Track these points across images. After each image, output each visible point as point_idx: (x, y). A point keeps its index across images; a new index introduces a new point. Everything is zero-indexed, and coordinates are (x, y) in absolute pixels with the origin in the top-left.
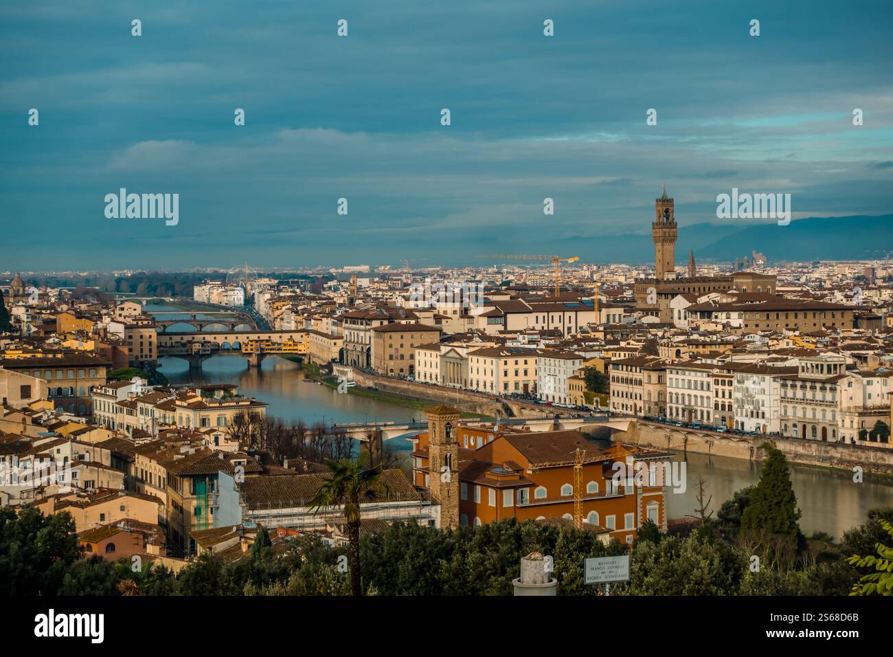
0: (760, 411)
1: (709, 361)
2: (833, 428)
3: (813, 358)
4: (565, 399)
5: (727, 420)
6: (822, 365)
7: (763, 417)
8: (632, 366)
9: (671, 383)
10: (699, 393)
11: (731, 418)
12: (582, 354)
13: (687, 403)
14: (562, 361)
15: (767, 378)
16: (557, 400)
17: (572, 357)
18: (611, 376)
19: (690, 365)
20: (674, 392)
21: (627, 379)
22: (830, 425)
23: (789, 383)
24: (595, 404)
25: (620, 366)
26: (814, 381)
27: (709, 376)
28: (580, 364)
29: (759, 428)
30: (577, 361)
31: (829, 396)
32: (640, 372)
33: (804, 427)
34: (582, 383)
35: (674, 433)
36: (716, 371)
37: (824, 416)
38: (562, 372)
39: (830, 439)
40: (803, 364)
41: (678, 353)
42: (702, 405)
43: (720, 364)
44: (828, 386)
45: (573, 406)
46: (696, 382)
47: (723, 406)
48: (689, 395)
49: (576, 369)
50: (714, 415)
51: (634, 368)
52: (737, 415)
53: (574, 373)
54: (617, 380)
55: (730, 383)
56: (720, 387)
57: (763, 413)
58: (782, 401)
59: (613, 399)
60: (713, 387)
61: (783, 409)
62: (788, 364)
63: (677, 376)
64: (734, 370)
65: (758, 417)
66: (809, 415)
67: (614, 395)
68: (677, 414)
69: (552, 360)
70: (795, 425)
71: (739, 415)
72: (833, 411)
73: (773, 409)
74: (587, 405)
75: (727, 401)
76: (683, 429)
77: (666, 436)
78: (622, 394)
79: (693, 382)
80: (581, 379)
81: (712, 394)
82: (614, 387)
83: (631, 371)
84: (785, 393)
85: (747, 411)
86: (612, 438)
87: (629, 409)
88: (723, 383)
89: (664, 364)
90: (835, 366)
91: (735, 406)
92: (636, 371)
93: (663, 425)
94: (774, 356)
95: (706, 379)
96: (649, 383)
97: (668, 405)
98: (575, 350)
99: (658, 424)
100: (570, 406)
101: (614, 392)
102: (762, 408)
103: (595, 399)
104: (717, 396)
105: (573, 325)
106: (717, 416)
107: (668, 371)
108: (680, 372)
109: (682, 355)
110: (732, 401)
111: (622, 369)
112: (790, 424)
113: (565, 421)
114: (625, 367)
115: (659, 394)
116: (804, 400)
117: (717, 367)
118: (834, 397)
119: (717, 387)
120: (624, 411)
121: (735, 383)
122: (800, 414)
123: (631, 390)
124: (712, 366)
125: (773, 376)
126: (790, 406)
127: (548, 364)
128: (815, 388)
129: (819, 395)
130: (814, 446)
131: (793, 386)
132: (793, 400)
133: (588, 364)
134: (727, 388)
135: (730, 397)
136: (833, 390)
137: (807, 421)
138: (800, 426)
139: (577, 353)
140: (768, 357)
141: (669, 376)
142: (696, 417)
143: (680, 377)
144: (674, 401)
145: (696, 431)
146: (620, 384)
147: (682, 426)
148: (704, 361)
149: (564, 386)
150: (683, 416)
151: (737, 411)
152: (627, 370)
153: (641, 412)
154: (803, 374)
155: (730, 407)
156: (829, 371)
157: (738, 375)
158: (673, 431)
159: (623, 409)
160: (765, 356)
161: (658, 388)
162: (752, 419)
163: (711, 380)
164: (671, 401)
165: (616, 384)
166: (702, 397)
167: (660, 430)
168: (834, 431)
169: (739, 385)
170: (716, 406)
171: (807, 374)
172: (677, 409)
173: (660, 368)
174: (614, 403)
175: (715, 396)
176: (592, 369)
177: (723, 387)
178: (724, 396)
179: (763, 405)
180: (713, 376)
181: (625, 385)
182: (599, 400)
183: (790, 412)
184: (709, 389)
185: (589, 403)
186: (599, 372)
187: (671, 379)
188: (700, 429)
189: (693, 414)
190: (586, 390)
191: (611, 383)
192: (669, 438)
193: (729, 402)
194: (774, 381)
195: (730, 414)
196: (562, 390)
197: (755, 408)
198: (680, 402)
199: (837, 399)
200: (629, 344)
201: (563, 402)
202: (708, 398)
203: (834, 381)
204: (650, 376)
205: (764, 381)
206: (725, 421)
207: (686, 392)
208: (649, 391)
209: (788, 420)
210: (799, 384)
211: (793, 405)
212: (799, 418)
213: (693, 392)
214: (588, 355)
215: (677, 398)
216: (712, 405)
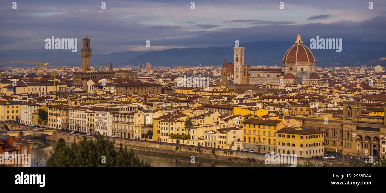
0: (105, 127)
1: (86, 106)
2: (132, 133)
3: (125, 105)
4: (31, 122)
5: (92, 130)
6: (128, 108)
7: (106, 129)
8: (56, 109)
9: (71, 115)
10: (82, 119)
11: (94, 130)
12: (38, 103)
13: (77, 124)
14: (30, 106)
15: (108, 113)
16: (28, 123)
17: (34, 105)
18: (48, 113)
19: (78, 108)
20: (72, 119)
21: (54, 114)
22: (131, 132)
23: (116, 115)
24: (42, 124)
25: (52, 109)
26: (125, 114)
27: (85, 112)
28: (37, 108)
29: (104, 133)
30: (36, 107)
31: (131, 120)
32: (59, 111)
33: (122, 133)
34: (37, 116)
35: (70, 136)
36: (88, 110)
37: (129, 128)
38: (30, 111)
39: (131, 138)
40: (121, 108)
41: (76, 103)
42: (83, 125)
43: (90, 107)
44: (130, 116)
45: (33, 125)
46: (80, 115)
47: (91, 125)
48: (78, 120)
49: (35, 110)
50: (87, 129)
51: (57, 109)
52: (96, 128)
53: (34, 111)
54: (51, 114)
55: (94, 115)
56: (90, 117)
57: (106, 128)
58: (113, 122)
59: (49, 122)
60: (87, 117)
61: (113, 125)
62: (118, 107)
63: (73, 113)
64: (95, 110)
65: (104, 129)
66: (123, 128)
67: (49, 121)
68: (73, 128)
69: (26, 106)
70: (118, 132)
71: (97, 128)
72: (132, 126)
73: (110, 126)
74: (39, 125)
75: (92, 122)
76: (74, 134)
77: (67, 137)
78: (53, 120)
79: (79, 115)
80: (37, 114)
81: (86, 120)
82: (50, 117)
83: (56, 110)
84: (114, 119)
85: (100, 127)
86: (46, 138)
87: (55, 126)
88: (91, 115)
89: (69, 107)
90: (134, 108)
91: (95, 125)
92: (58, 111)
93: (66, 133)
94: (113, 104)
95: (84, 113)
96: (63, 115)
97: (70, 124)
98: (36, 102)
99: (64, 132)
100: (32, 126)
101: (49, 119)
102: (106, 126)
103: (42, 122)
104: (88, 121)
105: (45, 92)
106: (88, 129)
107: (70, 110)
108: (74, 111)
109: (77, 104)
110: (94, 122)
111: (53, 110)
112: (116, 132)
113: (25, 131)
114: (54, 109)
115: (67, 120)
116: (121, 122)
117: (89, 109)
118: (132, 121)
119: (88, 117)
120: (53, 127)
121: (95, 115)
122: (120, 128)
123: (56, 119)
124: (87, 108)
125: (110, 112)
126: (116, 124)
127: (24, 108)
128: (126, 117)
129: (127, 120)
130: (124, 141)
131: (118, 116)
132: (117, 122)
133: (41, 108)
134: (92, 117)
135: (94, 121)
136: (132, 118)
137: (122, 130)
138: (120, 132)
139: (36, 103)
140: (111, 105)
141: (70, 112)
142: (80, 129)
143: (75, 113)
144: (72, 123)
145: (79, 135)
146: (52, 116)
147: (73, 133)
148: (84, 106)
149: (30, 117)
150: (76, 129)
151: (96, 127)
152: (54, 110)
153: (59, 127)
154: (121, 111)
155: (93, 125)
156: (131, 110)
157: (97, 112)
158: (70, 135)
159: (53, 126)
160: (110, 104)
161: (66, 117)
162: (102, 130)
163: (86, 114)
164: (71, 123)
165: (50, 116)
166: (83, 121)
167: (65, 135)
168: (132, 134)
169: (97, 116)
170: (88, 124)
171: (123, 111)
172: (73, 126)
173: (67, 109)
174: (49, 124)
175: (87, 120)
176: (41, 110)
177: (91, 117)
178: (91, 121)
179: (106, 124)
180: (87, 112)
181: (53, 116)
182: (44, 123)
183: (116, 127)
184: (85, 118)
185: (40, 124)
186: (45, 111)
187: (71, 114)
188: (80, 134)
189: (79, 128)
190: (39, 119)
191: (48, 116)
192: (69, 138)
193: (93, 123)
194: (110, 114)
195: (94, 128)
196: (30, 119)
197: (103, 125)
198: (74, 123)
199: (134, 121)
200: (62, 99)
201: (30, 124)
202: (85, 121)
203: (132, 114)
204: (63, 113)
205: (106, 114)
206: (91, 131)
207: (77, 119)
208: (63, 119)
209: (115, 130)
210: (119, 115)
211: (117, 124)
212: (119, 129)
213: (79, 119)
214: (41, 104)
215: (73, 121)
216: (87, 125)
